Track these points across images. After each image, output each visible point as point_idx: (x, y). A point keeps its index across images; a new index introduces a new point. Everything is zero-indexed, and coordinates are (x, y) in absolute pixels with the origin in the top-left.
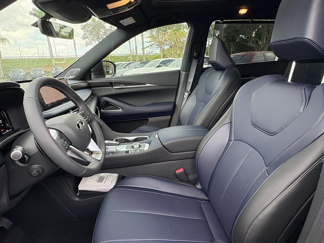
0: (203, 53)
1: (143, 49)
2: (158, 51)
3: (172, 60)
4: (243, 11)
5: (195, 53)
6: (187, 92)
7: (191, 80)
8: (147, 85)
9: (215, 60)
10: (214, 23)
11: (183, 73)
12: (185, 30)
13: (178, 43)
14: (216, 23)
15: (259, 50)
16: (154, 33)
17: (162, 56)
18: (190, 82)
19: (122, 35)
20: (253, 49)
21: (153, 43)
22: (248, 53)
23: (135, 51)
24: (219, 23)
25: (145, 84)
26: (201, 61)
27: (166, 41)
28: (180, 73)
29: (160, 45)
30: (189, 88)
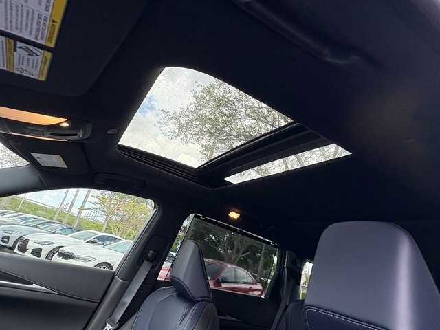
0: (164, 255)
1: (82, 209)
2: (102, 219)
3: (115, 240)
4: (234, 215)
5: (151, 252)
6: (112, 323)
7: (128, 299)
8: (34, 286)
9: (181, 278)
10: (192, 216)
11: (119, 281)
12: (148, 206)
13: (133, 219)
14: (195, 216)
15: (229, 262)
16: (107, 195)
17: (105, 227)
18: (124, 303)
19: (34, 177)
20: (222, 259)
21: (99, 206)
22: (216, 261)
23: (68, 208)
24: (198, 217)
25: (31, 284)
26: (157, 268)
27: (118, 210)
28: (113, 278)
29: (108, 213)
30: (118, 315)
